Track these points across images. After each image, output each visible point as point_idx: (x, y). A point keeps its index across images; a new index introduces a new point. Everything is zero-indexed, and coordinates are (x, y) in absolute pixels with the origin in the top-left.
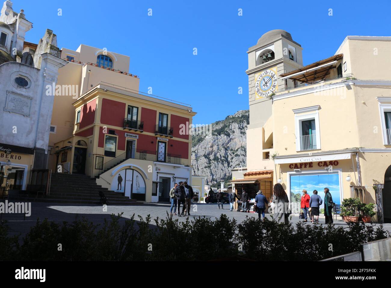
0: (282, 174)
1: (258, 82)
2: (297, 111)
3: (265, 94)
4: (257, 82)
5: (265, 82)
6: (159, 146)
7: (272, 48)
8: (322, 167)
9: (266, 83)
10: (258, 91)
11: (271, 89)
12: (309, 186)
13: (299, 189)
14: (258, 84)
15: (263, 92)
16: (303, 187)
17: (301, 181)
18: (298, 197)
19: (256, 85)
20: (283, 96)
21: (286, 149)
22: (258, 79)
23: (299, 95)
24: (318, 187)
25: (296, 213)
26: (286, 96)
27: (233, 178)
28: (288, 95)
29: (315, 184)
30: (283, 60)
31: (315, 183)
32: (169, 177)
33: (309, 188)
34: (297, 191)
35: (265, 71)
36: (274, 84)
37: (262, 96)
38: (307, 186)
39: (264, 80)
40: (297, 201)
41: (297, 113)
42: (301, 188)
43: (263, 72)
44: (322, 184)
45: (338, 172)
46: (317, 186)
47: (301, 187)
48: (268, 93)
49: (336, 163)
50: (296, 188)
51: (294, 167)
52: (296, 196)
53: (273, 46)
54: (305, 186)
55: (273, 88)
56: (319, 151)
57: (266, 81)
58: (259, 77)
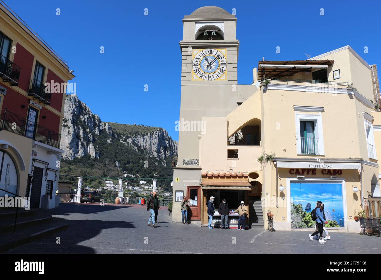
0: (280, 180)
1: (197, 60)
2: (297, 108)
3: (207, 76)
4: (195, 60)
5: (208, 62)
6: (30, 116)
7: (220, 26)
8: (326, 175)
9: (210, 64)
10: (196, 71)
11: (217, 73)
12: (312, 196)
13: (300, 199)
14: (197, 63)
15: (204, 74)
16: (305, 197)
17: (303, 190)
18: (299, 209)
19: (194, 62)
20: (281, 87)
21: (285, 150)
22: (198, 56)
23: (300, 91)
24: (321, 197)
25: (297, 227)
26: (285, 88)
27: (176, 179)
28: (287, 88)
29: (318, 194)
30: (238, 44)
31: (317, 192)
32: (42, 167)
33: (312, 198)
34: (297, 201)
35: (209, 50)
36: (222, 68)
37: (203, 78)
38: (309, 195)
39: (207, 60)
40: (298, 213)
41: (298, 111)
42: (303, 198)
43: (205, 50)
44: (326, 194)
45: (342, 182)
46: (320, 195)
47: (303, 196)
48: (211, 76)
49: (340, 172)
50: (296, 198)
51: (295, 173)
52: (297, 207)
53: (223, 24)
54: (307, 196)
55: (220, 72)
56: (323, 157)
57: (210, 61)
58: (200, 54)
